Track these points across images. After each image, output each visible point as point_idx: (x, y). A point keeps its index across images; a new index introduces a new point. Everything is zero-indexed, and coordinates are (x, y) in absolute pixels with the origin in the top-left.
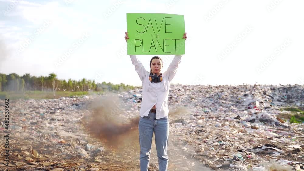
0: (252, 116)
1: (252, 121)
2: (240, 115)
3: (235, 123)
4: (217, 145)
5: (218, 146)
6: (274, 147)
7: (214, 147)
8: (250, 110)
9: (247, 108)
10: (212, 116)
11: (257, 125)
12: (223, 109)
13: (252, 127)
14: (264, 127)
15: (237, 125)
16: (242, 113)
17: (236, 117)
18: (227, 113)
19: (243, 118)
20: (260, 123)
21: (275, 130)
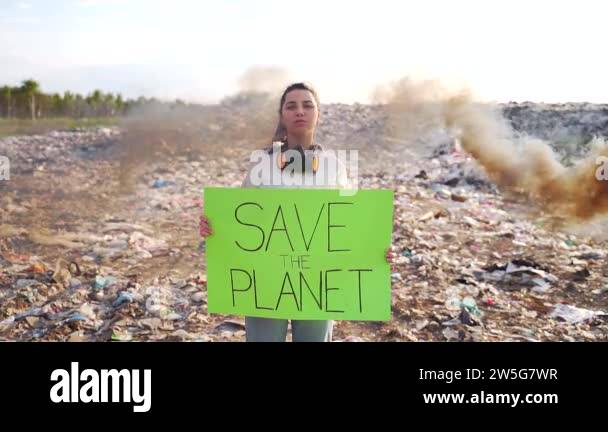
0: (451, 172)
1: (452, 183)
2: (426, 170)
3: (418, 188)
4: (403, 265)
5: (408, 267)
6: (534, 267)
7: (399, 271)
8: (445, 157)
9: (437, 154)
10: (368, 172)
11: (463, 190)
12: (391, 155)
13: (455, 198)
14: (476, 195)
15: (423, 193)
16: (427, 163)
17: (418, 173)
18: (398, 165)
19: (433, 176)
20: (469, 187)
21: (499, 203)
